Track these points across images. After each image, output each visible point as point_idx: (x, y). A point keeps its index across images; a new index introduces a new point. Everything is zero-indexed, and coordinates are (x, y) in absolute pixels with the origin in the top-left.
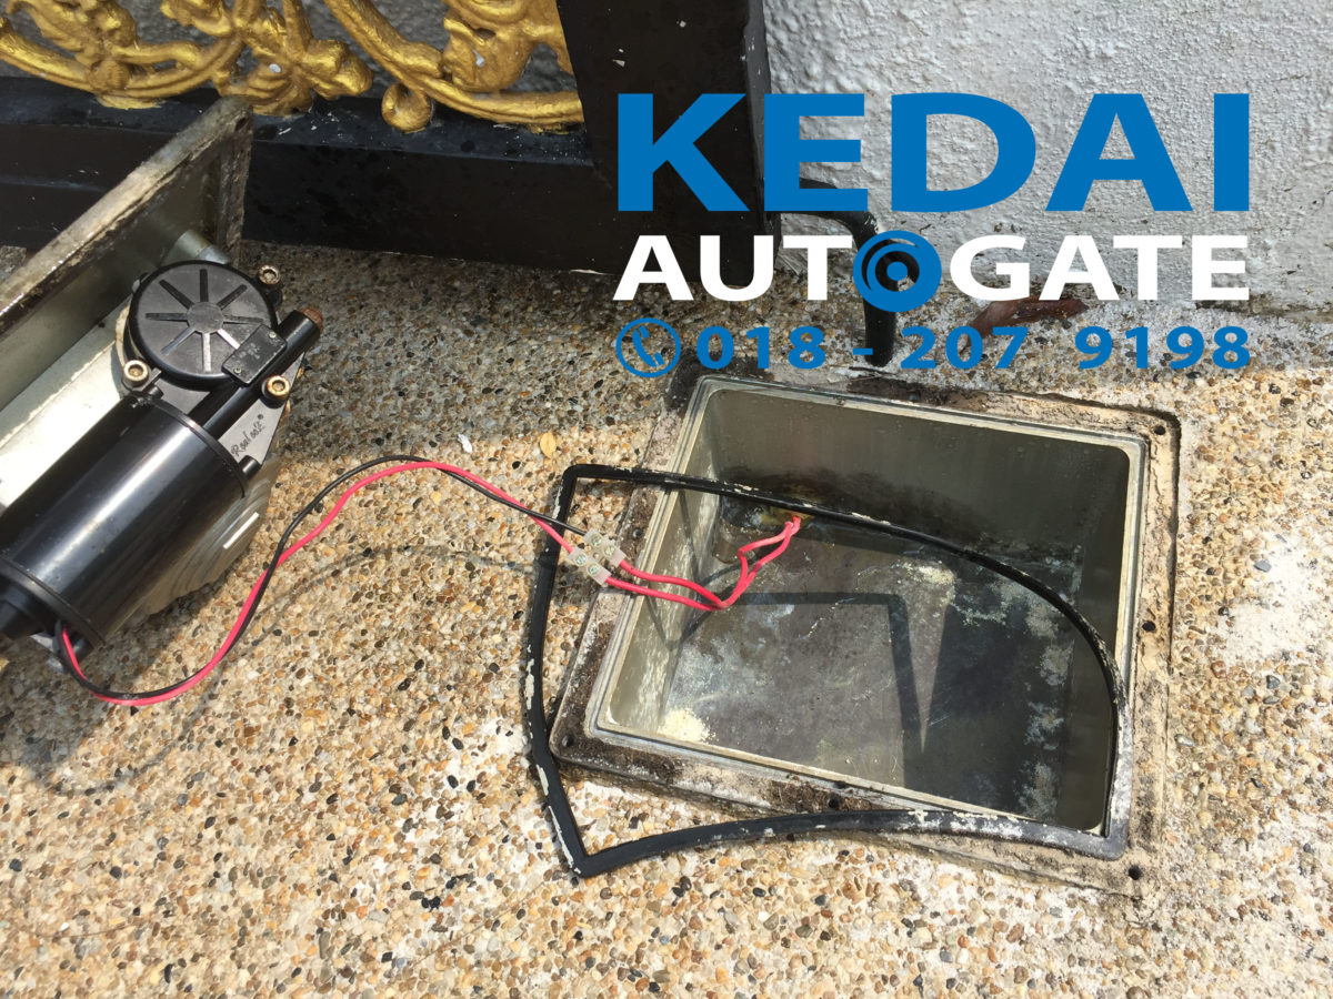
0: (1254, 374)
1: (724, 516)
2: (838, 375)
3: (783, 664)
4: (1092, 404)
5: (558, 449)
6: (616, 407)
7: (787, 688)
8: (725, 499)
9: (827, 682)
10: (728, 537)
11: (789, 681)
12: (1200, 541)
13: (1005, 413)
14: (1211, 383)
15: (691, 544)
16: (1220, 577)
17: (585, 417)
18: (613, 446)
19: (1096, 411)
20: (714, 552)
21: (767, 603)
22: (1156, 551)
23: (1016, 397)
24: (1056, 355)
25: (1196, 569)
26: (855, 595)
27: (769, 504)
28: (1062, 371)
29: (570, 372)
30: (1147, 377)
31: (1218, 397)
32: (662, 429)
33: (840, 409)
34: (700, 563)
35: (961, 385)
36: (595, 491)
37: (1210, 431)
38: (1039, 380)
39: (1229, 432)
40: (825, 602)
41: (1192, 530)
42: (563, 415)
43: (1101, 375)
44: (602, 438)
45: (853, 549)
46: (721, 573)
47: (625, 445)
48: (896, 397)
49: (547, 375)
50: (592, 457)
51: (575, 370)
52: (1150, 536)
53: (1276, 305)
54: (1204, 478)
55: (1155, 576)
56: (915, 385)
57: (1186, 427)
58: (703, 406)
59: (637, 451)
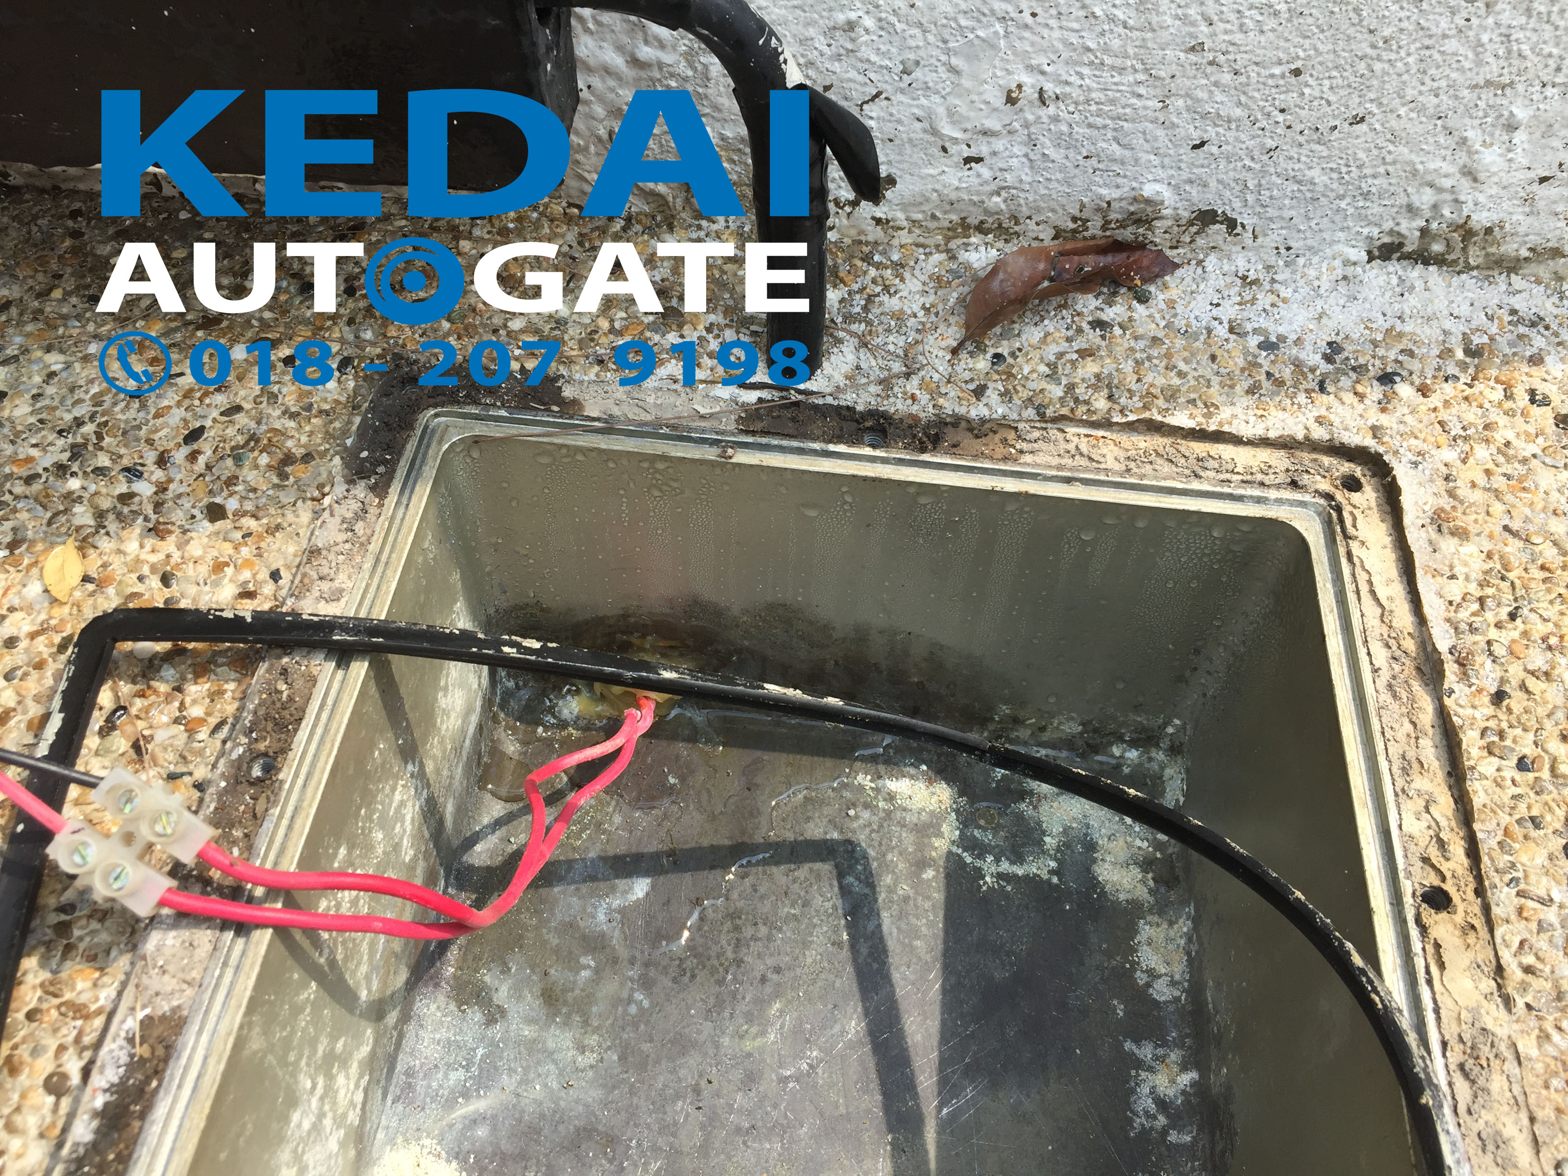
0: (1494, 372)
1: (502, 707)
2: (717, 399)
3: (633, 1009)
4: (1218, 437)
5: (86, 579)
6: (231, 481)
7: (642, 1066)
8: (502, 673)
9: (726, 1041)
10: (511, 747)
11: (646, 1047)
12: (1486, 700)
13: (1055, 461)
14: (1424, 391)
15: (421, 775)
16: (1545, 774)
17: (158, 506)
18: (219, 567)
19: (1226, 451)
20: (481, 783)
21: (593, 878)
22: (1408, 727)
23: (1071, 430)
24: (1132, 350)
25: (1495, 761)
26: (769, 845)
27: (590, 678)
28: (1149, 378)
29: (132, 414)
30: (1305, 385)
31: (1443, 415)
32: (333, 523)
33: (724, 465)
34: (449, 810)
35: (962, 410)
36: (169, 672)
37: (1447, 479)
38: (1110, 397)
39: (1481, 480)
40: (712, 867)
41: (1464, 676)
42: (106, 504)
43: (1222, 385)
44: (195, 549)
45: (758, 753)
46: (498, 823)
47: (248, 563)
48: (839, 440)
49: (79, 422)
50: (167, 593)
51: (143, 407)
52: (1386, 697)
53: (1509, 248)
54: (1459, 570)
55: (1420, 783)
56: (872, 414)
57: (1402, 474)
58: (430, 472)
59: (275, 576)
